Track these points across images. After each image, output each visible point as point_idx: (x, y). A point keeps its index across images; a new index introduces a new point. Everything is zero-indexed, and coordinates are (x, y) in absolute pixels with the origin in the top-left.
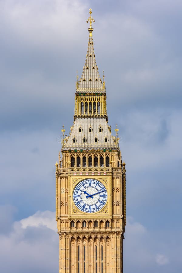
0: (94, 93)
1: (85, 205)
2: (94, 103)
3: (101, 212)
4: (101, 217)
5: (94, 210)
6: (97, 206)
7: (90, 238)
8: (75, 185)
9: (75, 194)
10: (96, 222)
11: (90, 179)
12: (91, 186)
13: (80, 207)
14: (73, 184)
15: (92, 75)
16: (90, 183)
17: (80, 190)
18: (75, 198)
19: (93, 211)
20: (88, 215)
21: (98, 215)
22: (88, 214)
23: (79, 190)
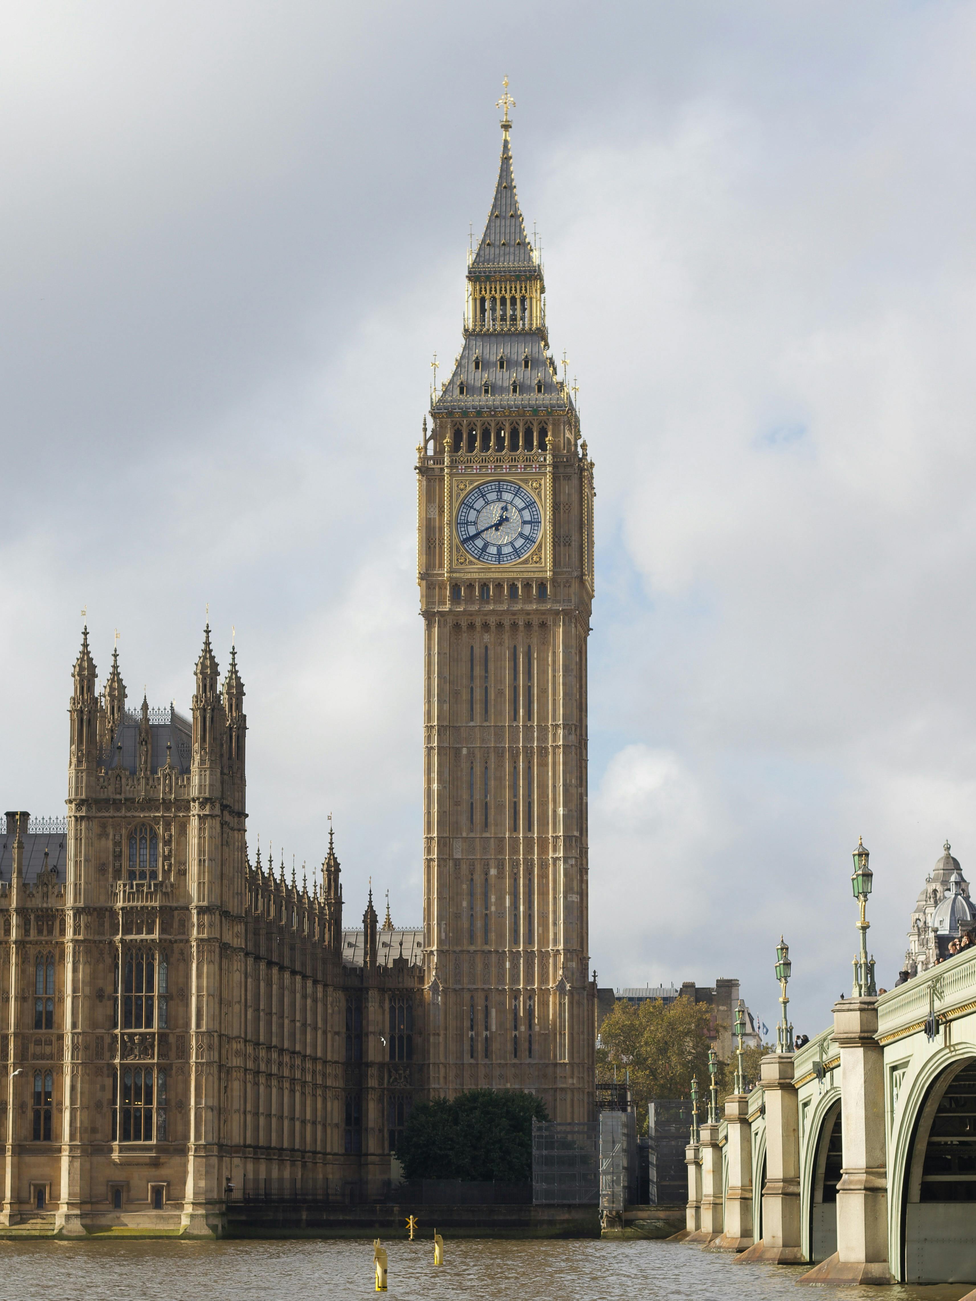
0: (511, 276)
1: (486, 545)
2: (513, 299)
3: (526, 562)
4: (526, 575)
5: (509, 558)
6: (517, 547)
7: (500, 625)
8: (462, 496)
9: (463, 518)
10: (513, 587)
11: (499, 482)
12: (501, 498)
13: (473, 549)
14: (458, 495)
15: (508, 231)
16: (500, 491)
17: (475, 509)
18: (463, 529)
19: (505, 559)
20: (493, 570)
21: (519, 570)
22: (494, 565)
23: (472, 507)
